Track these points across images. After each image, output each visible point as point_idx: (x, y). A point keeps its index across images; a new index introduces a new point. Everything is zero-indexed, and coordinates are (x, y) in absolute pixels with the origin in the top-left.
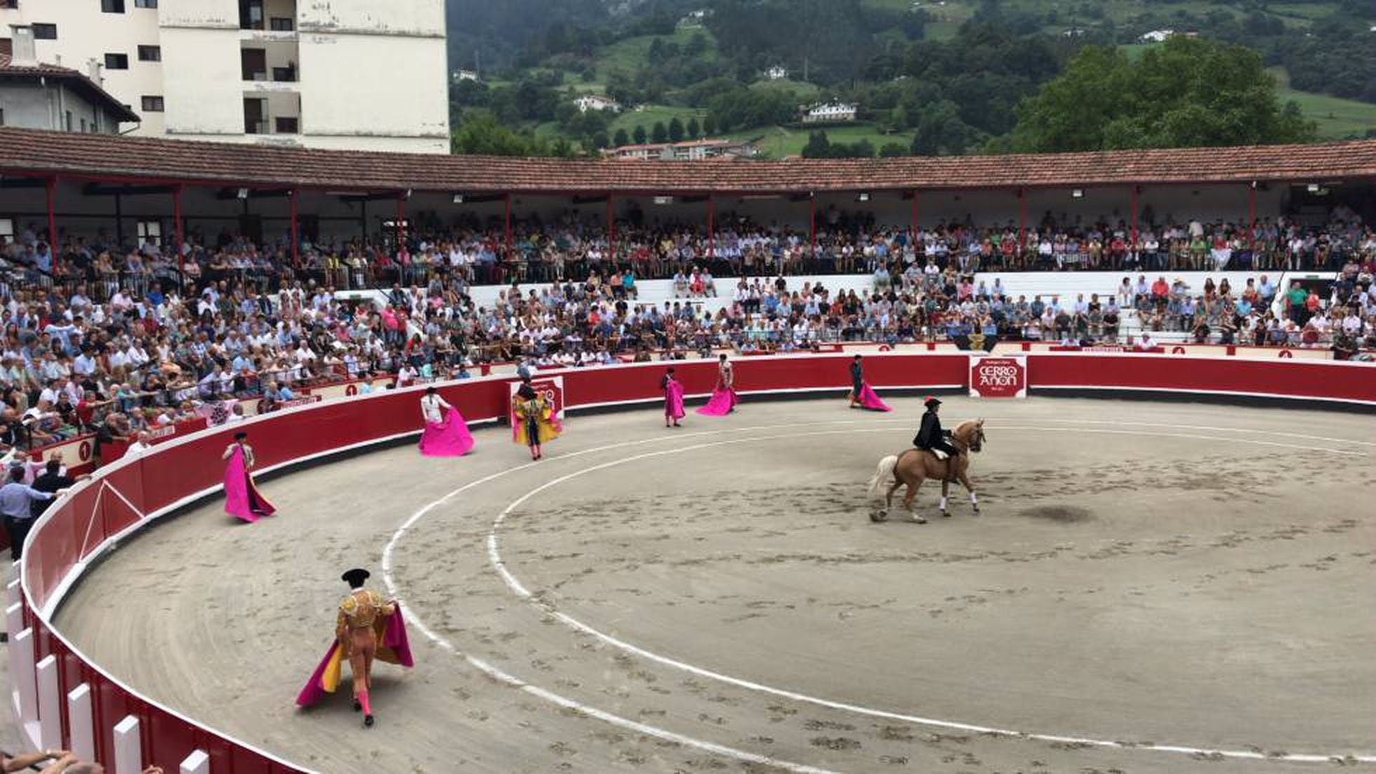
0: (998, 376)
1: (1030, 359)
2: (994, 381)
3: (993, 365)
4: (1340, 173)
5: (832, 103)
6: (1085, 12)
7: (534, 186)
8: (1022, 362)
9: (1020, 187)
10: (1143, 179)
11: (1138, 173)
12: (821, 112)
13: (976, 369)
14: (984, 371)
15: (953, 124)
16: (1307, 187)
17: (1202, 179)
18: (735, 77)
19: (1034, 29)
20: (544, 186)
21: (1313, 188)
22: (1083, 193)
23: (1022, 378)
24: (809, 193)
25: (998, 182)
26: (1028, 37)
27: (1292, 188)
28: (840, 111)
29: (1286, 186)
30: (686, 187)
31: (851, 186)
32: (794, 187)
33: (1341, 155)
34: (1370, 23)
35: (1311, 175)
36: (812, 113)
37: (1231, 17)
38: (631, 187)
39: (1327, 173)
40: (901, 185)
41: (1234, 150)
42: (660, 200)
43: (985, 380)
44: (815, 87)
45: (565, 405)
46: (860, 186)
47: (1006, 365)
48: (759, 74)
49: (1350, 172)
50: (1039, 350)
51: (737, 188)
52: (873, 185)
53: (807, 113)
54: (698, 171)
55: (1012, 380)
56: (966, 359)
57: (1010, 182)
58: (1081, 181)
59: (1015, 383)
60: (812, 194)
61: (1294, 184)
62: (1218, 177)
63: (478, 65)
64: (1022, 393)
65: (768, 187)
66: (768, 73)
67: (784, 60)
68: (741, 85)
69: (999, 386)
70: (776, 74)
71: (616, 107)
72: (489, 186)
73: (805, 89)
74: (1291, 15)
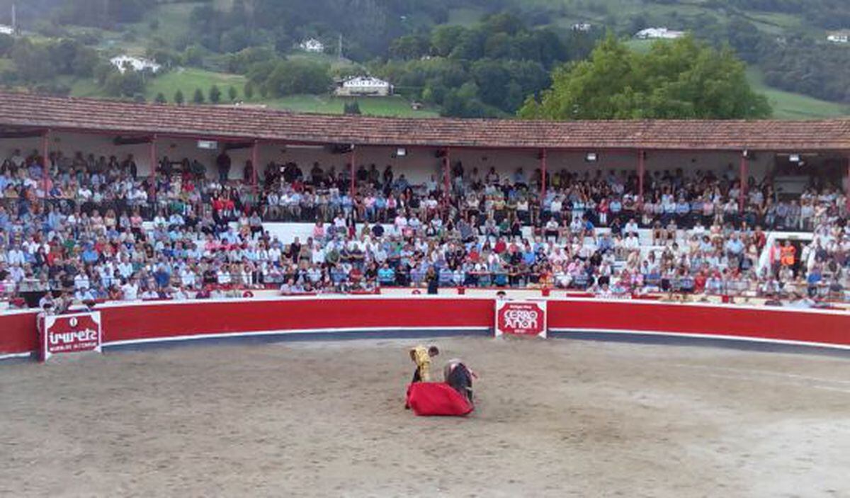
0: (520, 319)
1: (550, 303)
2: (517, 323)
3: (516, 309)
4: (817, 146)
5: (365, 76)
6: (592, 9)
7: (74, 125)
8: (543, 306)
9: (541, 149)
10: (649, 146)
11: (645, 140)
12: (355, 85)
13: (502, 311)
14: (508, 314)
15: (474, 104)
16: (788, 158)
17: (700, 147)
18: (273, 47)
19: (546, 21)
20: (85, 125)
21: (794, 158)
22: (597, 157)
23: (542, 322)
24: (349, 145)
25: (522, 144)
26: (541, 28)
27: (776, 158)
28: (372, 85)
29: (772, 155)
30: (230, 134)
31: (389, 141)
32: (336, 139)
33: (817, 130)
34: (827, 32)
35: (792, 147)
36: (346, 84)
37: (715, 20)
38: (176, 130)
39: (805, 146)
40: (434, 143)
41: (728, 123)
42: (204, 145)
43: (508, 322)
44: (349, 61)
45: (103, 341)
46: (397, 142)
47: (529, 310)
48: (294, 47)
49: (824, 146)
50: (558, 296)
51: (280, 137)
52: (409, 142)
53: (341, 84)
54: (242, 119)
55: (533, 324)
56: (493, 302)
57: (532, 144)
58: (595, 145)
59: (536, 326)
60: (353, 147)
61: (779, 154)
62: (714, 147)
63: (14, 20)
64: (543, 334)
65: (310, 138)
66: (305, 45)
67: (319, 35)
68: (279, 55)
69: (522, 329)
70: (313, 46)
71: (155, 68)
72: (28, 122)
73: (340, 64)
74: (765, 22)
